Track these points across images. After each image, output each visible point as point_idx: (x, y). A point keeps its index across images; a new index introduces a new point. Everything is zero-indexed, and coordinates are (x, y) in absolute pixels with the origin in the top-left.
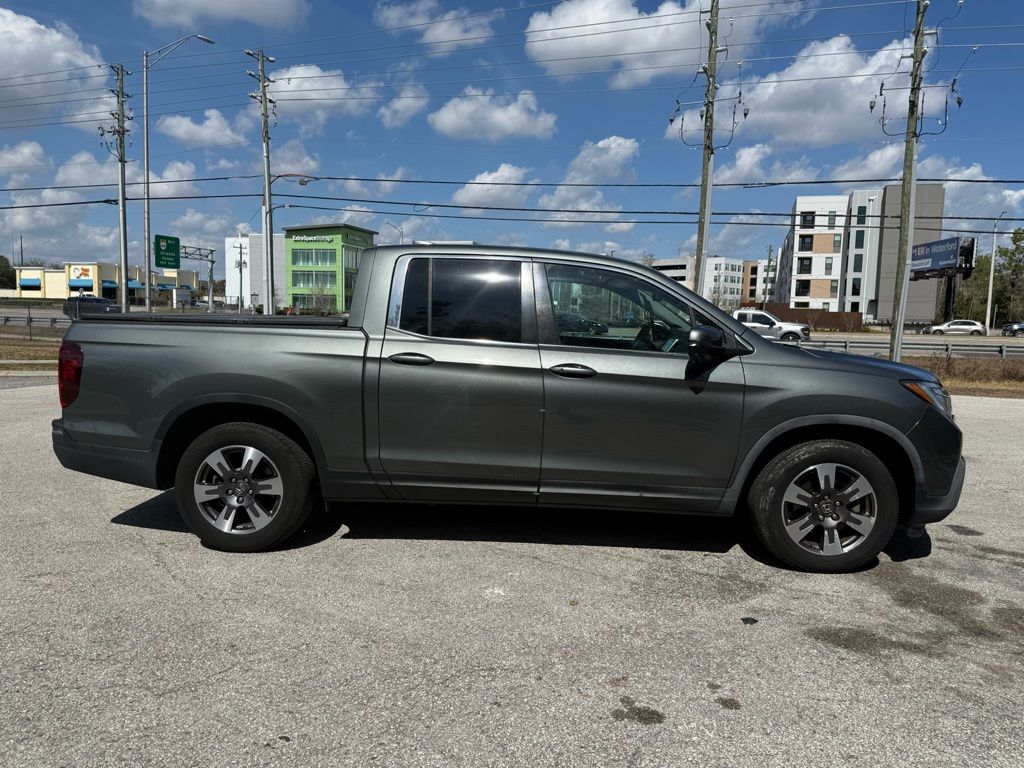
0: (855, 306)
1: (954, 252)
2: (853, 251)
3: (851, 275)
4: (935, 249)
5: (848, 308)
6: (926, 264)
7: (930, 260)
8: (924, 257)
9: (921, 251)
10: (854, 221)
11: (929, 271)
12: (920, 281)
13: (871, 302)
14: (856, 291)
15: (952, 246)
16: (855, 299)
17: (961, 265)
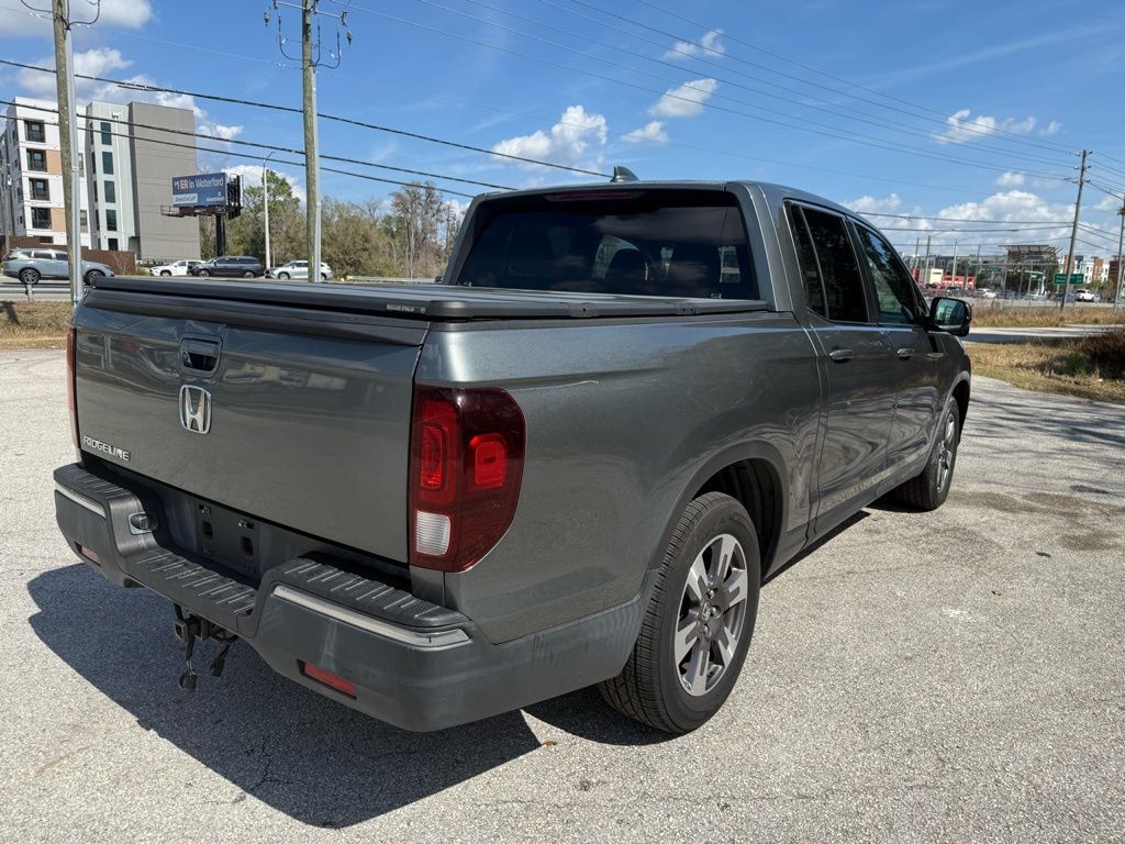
0: (113, 243)
1: (221, 189)
2: (101, 177)
3: (103, 206)
4: (200, 184)
5: (105, 246)
6: (192, 199)
7: (196, 195)
8: (188, 191)
9: (184, 185)
10: (98, 137)
11: (196, 207)
12: (186, 217)
13: (132, 239)
14: (112, 226)
15: (217, 182)
16: (112, 235)
17: (230, 204)
